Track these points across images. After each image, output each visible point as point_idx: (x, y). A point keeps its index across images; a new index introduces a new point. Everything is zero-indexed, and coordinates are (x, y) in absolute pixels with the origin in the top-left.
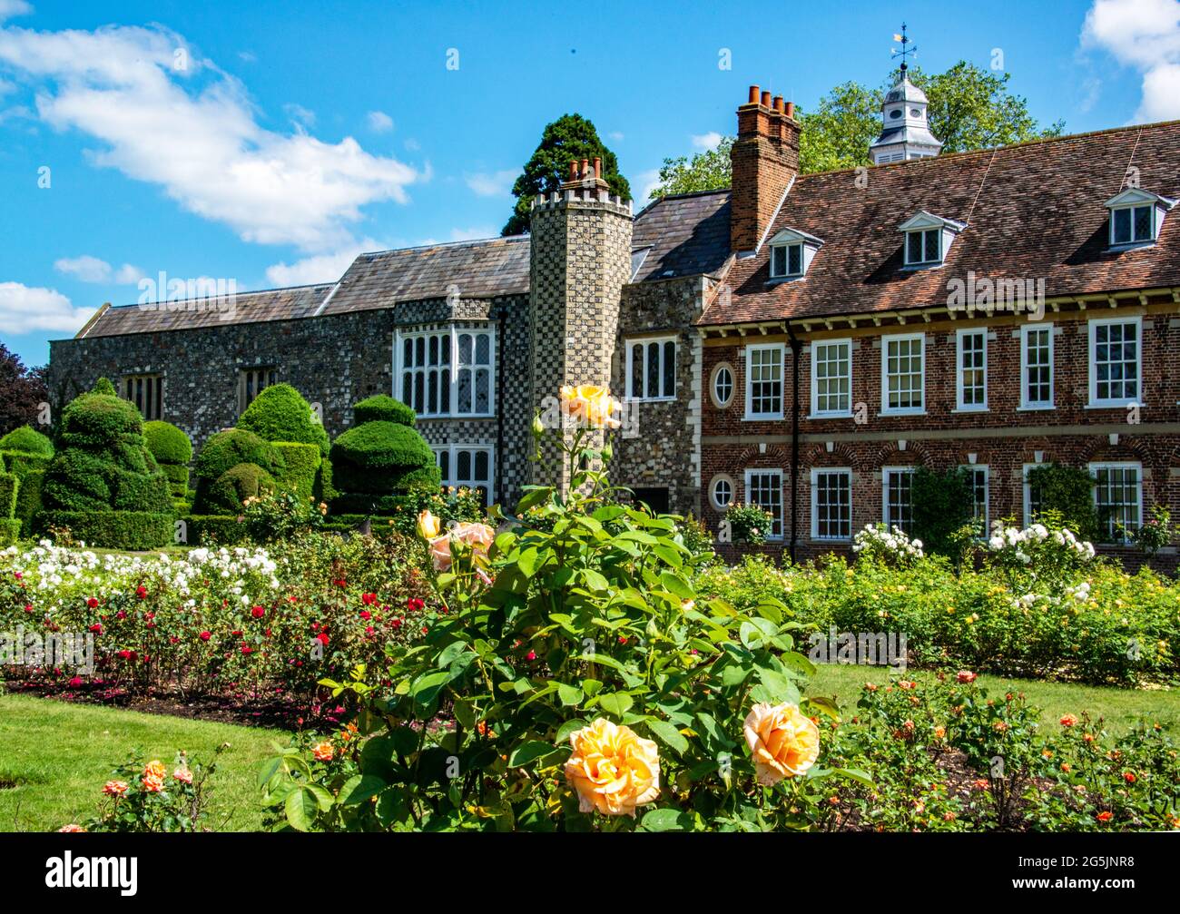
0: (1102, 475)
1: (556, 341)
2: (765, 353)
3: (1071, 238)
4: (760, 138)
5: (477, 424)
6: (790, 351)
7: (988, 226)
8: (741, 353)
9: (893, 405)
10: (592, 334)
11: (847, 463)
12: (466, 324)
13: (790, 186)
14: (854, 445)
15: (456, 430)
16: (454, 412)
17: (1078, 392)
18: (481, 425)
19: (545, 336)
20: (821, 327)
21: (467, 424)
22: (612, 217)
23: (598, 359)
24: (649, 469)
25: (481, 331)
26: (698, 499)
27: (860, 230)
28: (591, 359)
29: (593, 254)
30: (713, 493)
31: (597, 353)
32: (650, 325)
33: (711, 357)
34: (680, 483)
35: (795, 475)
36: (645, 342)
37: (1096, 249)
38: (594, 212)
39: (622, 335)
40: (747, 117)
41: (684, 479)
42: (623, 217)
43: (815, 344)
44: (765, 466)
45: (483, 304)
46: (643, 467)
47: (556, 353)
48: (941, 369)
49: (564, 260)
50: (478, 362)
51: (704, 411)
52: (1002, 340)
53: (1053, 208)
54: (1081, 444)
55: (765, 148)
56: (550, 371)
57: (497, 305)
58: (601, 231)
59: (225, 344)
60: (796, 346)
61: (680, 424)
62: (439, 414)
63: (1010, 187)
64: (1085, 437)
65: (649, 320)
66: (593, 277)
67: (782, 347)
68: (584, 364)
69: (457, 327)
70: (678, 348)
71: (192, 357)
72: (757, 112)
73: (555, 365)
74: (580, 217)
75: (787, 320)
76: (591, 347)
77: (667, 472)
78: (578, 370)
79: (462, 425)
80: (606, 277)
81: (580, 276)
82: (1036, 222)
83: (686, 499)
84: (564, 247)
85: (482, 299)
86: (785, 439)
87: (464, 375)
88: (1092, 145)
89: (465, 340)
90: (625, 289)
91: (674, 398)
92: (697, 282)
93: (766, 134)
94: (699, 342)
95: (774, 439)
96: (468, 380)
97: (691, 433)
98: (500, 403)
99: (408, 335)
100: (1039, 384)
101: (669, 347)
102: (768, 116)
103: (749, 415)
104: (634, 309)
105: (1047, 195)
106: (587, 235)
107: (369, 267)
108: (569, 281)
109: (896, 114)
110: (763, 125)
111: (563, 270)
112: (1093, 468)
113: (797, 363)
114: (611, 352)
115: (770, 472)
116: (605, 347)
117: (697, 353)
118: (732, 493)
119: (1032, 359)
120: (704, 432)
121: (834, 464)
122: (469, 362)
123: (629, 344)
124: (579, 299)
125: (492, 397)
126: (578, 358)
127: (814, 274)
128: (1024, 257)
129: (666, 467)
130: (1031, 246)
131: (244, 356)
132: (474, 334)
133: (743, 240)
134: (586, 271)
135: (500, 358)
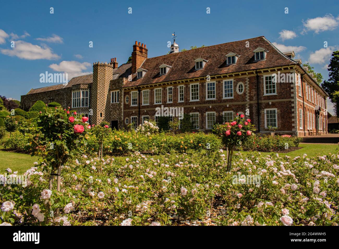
0: (193, 115)
1: (96, 92)
2: (134, 93)
3: (189, 68)
4: (137, 51)
5: (85, 109)
6: (138, 92)
7: (176, 66)
8: (130, 93)
9: (156, 102)
10: (103, 90)
11: (148, 114)
12: (83, 89)
13: (145, 61)
14: (149, 111)
15: (81, 110)
16: (81, 107)
17: (188, 99)
18: (86, 109)
19: (94, 91)
20: (143, 87)
21: (84, 109)
22: (108, 67)
23: (104, 95)
24: (115, 117)
25: (86, 90)
26: (123, 122)
27: (154, 69)
28: (103, 95)
29: (103, 74)
30: (125, 121)
31: (104, 94)
32: (115, 88)
33: (125, 94)
34: (120, 119)
35: (139, 117)
36: (114, 91)
37: (193, 70)
38: (104, 66)
39: (110, 90)
40: (135, 47)
41: (120, 118)
42: (111, 67)
43: (143, 91)
44: (134, 115)
45: (87, 85)
46: (113, 116)
47: (96, 94)
48: (165, 94)
49: (97, 75)
50: (86, 96)
51: (124, 105)
52: (175, 88)
53: (188, 63)
54: (188, 109)
55: (138, 53)
56: (95, 98)
57: (89, 85)
58: (105, 70)
59: (46, 95)
60: (140, 91)
61: (120, 108)
62: (79, 107)
63: (181, 59)
64: (189, 107)
65: (115, 87)
66: (103, 79)
67: (137, 91)
68: (101, 96)
69: (82, 90)
70: (119, 92)
71: (41, 98)
72: (136, 46)
73: (96, 96)
74: (101, 67)
75: (137, 86)
76: (103, 93)
77: (118, 117)
78: (100, 97)
79: (83, 109)
80: (106, 79)
81: (101, 79)
82: (184, 65)
83: (121, 122)
84: (97, 73)
85: (87, 84)
86: (138, 110)
87: (83, 99)
88: (196, 51)
89: (83, 92)
90: (111, 81)
91: (119, 102)
92: (123, 79)
93: (139, 50)
94: (123, 91)
95: (136, 110)
96: (84, 100)
97: (122, 109)
98: (90, 104)
99: (74, 92)
100: (182, 97)
101: (118, 92)
102: (139, 47)
103: (132, 105)
104: (112, 85)
105: (187, 60)
106: (102, 70)
107: (74, 80)
108: (98, 79)
109: (173, 49)
110: (138, 49)
111: (97, 77)
112: (191, 114)
113: (140, 94)
114: (107, 94)
115: (135, 117)
116: (106, 93)
117: (123, 93)
118: (129, 121)
119: (180, 92)
120: (124, 109)
121: (146, 115)
122: (84, 97)
123: (111, 92)
124: (100, 83)
125: (88, 103)
126: (100, 95)
127: (144, 77)
128: (181, 72)
129: (117, 116)
130: (182, 70)
131: (50, 97)
132: (85, 91)
133: (134, 71)
134: (102, 77)
135: (90, 96)
